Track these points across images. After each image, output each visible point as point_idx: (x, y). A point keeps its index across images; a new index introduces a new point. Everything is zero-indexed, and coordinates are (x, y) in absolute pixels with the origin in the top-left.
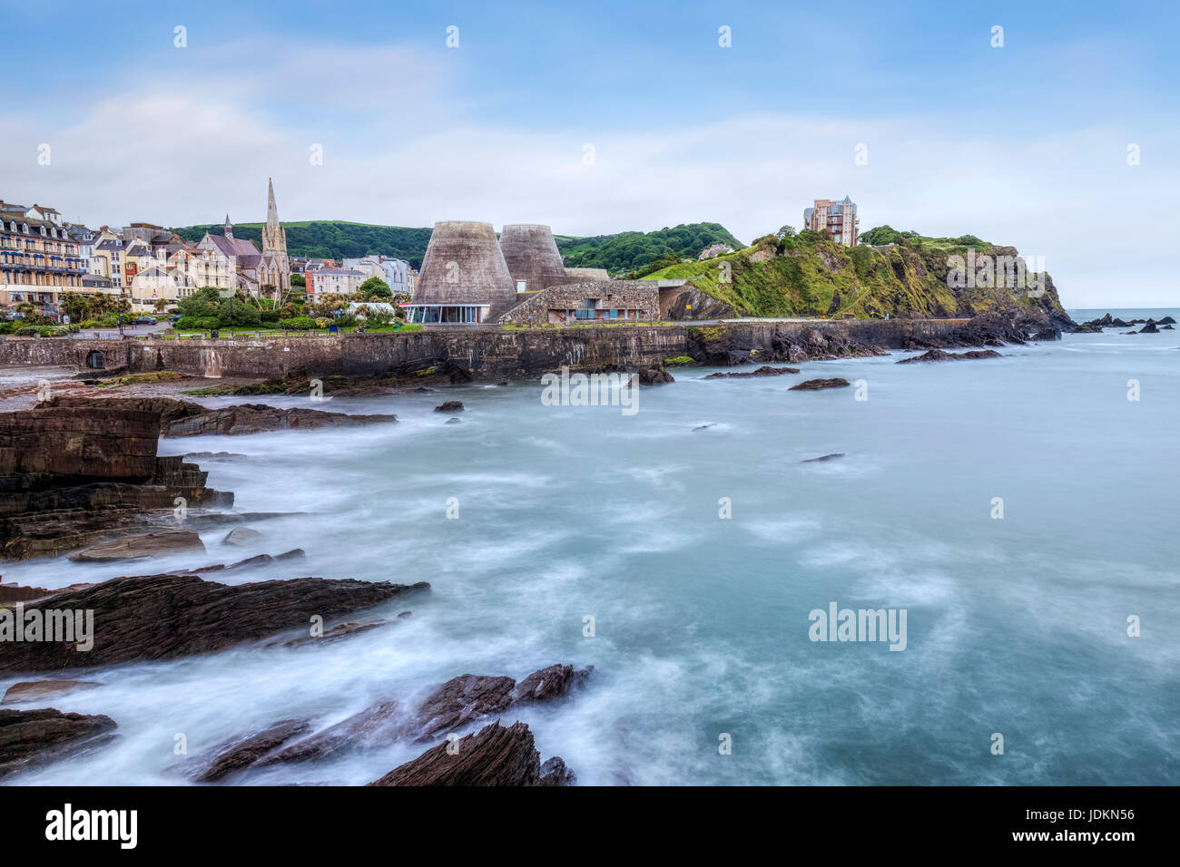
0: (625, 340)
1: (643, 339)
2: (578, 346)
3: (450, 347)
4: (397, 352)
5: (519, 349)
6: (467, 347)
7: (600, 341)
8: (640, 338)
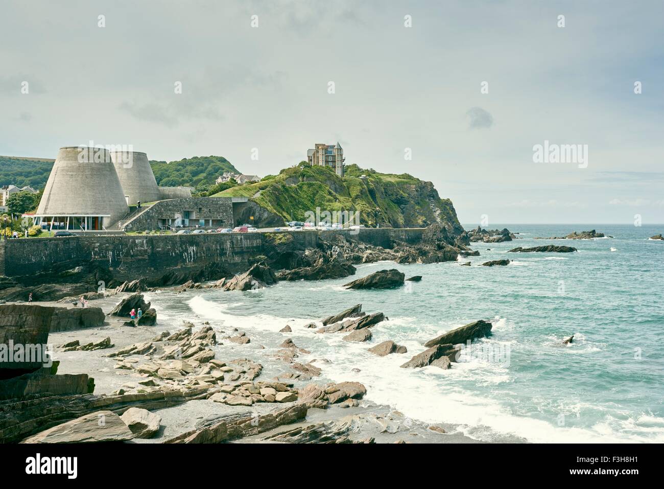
0: (222, 244)
1: (234, 241)
2: (191, 248)
3: (93, 250)
4: (50, 255)
5: (149, 251)
6: (107, 250)
7: (206, 244)
8: (232, 241)
